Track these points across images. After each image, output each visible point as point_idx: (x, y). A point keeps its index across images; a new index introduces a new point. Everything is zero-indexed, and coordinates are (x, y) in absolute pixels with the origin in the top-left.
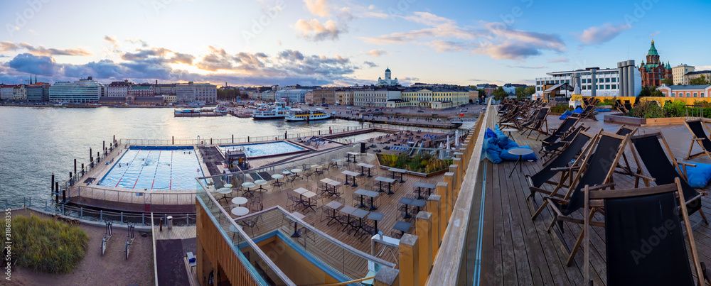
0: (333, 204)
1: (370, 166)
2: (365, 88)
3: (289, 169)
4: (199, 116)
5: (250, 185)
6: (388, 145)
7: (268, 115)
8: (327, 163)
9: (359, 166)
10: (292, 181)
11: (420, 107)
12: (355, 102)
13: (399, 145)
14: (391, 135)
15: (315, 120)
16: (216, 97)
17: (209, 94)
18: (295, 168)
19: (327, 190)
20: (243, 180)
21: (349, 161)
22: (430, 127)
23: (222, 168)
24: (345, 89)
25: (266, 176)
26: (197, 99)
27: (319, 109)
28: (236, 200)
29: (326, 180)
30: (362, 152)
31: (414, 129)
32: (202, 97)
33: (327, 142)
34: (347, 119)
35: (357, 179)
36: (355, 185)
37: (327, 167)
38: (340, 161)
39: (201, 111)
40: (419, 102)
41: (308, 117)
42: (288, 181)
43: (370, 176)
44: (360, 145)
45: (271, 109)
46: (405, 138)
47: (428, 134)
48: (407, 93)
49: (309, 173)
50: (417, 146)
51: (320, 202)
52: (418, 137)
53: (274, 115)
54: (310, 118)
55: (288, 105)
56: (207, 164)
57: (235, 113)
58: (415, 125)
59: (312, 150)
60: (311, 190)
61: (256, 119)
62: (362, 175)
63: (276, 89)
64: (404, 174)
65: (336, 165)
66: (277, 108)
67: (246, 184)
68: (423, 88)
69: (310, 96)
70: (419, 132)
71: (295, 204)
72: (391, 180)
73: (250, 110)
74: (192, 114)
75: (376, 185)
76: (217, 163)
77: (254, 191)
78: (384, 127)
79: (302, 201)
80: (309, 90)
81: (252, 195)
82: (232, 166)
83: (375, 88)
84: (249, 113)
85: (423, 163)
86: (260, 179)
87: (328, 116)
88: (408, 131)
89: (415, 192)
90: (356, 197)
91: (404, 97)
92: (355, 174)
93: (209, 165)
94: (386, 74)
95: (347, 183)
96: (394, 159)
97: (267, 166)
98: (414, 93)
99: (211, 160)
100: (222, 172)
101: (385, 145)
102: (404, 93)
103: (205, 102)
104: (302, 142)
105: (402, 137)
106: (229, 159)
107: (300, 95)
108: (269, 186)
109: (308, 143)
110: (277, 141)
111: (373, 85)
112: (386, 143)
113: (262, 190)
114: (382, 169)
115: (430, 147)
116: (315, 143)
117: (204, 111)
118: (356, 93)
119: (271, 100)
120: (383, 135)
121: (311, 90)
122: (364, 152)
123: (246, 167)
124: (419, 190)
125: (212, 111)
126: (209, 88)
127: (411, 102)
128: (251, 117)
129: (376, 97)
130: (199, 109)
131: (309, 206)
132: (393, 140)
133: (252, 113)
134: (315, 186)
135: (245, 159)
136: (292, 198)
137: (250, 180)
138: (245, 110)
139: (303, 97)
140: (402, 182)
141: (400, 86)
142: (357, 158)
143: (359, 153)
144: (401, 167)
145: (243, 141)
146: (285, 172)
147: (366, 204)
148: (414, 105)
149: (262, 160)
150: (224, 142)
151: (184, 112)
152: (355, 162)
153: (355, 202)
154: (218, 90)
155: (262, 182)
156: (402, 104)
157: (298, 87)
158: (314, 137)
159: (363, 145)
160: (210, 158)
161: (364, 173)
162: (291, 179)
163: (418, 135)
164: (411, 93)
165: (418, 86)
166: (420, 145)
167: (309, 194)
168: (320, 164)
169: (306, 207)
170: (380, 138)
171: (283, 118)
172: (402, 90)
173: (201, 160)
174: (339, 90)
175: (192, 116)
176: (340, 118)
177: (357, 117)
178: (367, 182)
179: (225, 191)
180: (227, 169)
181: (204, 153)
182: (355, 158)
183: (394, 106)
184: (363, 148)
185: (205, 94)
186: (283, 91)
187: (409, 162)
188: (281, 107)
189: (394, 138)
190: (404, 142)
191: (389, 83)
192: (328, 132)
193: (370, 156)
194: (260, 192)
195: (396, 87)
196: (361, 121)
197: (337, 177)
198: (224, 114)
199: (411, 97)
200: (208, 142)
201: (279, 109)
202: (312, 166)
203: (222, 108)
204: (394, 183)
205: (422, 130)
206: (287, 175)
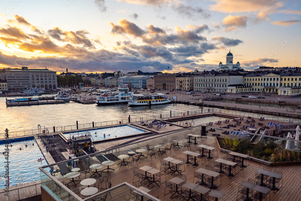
0: (176, 180)
1: (211, 148)
2: (205, 73)
3: (133, 149)
4: (38, 104)
5: (98, 166)
6: (228, 130)
7: (111, 100)
8: (169, 144)
9: (200, 148)
10: (137, 160)
11: (264, 92)
12: (196, 87)
13: (239, 130)
14: (231, 120)
15: (156, 105)
16: (56, 84)
17: (48, 81)
18: (138, 148)
19: (170, 168)
20: (90, 163)
21: (189, 142)
22: (276, 115)
23: (67, 155)
24: (185, 75)
25: (113, 157)
26: (34, 86)
27: (160, 94)
28: (85, 182)
29: (168, 159)
30: (202, 135)
31: (255, 116)
32: (40, 84)
33: (168, 125)
34: (187, 104)
35: (198, 159)
36: (196, 165)
37: (169, 147)
38: (181, 142)
39: (40, 99)
40: (263, 87)
41: (150, 102)
42: (133, 160)
43: (210, 158)
44: (200, 128)
45: (114, 95)
46: (246, 125)
47: (272, 122)
48: (249, 78)
49: (153, 153)
50: (259, 133)
51: (163, 179)
52: (260, 124)
53: (117, 100)
54: (152, 103)
55: (130, 90)
56: (51, 152)
57: (78, 99)
58: (258, 112)
59: (154, 132)
60: (155, 167)
61: (100, 105)
62: (202, 156)
63: (118, 75)
64: (246, 159)
65: (178, 145)
66: (120, 93)
67: (94, 166)
68: (269, 72)
69: (151, 82)
70: (262, 119)
71: (141, 180)
72: (233, 164)
73: (93, 97)
74: (29, 103)
75: (217, 166)
76: (61, 150)
77: (102, 171)
78: (224, 112)
79: (147, 178)
80: (150, 76)
81: (100, 176)
82: (78, 151)
83: (215, 73)
84: (92, 99)
85: (267, 151)
86: (106, 160)
87: (169, 101)
88: (249, 118)
89: (258, 178)
90: (197, 175)
91: (246, 82)
92: (197, 154)
93: (53, 153)
94: (227, 58)
95: (188, 162)
96: (235, 144)
97: (112, 148)
98: (258, 78)
99: (56, 148)
100: (67, 158)
101: (225, 130)
102: (246, 78)
103: (44, 89)
104: (145, 125)
105: (243, 123)
106: (74, 145)
107: (141, 81)
108: (116, 166)
109: (151, 126)
110: (121, 125)
111: (213, 71)
112: (225, 127)
113: (110, 170)
114: (222, 152)
115: (274, 135)
116: (156, 126)
117: (43, 99)
118: (195, 78)
119: (113, 86)
120: (223, 120)
121: (153, 76)
122: (205, 135)
123: (93, 151)
124: (262, 177)
125: (53, 98)
126: (47, 74)
127: (254, 87)
128: (94, 103)
129: (217, 82)
130: (37, 97)
131: (154, 181)
132: (232, 126)
133: (95, 99)
134: (159, 165)
135: (90, 143)
136: (137, 175)
137: (97, 162)
138: (88, 97)
139: (144, 82)
140: (243, 166)
141: (242, 70)
142: (197, 140)
143: (199, 136)
144: (242, 152)
145: (87, 127)
146: (129, 153)
147: (207, 183)
148: (257, 91)
149: (107, 143)
150: (67, 129)
151: (18, 101)
152: (196, 144)
153: (196, 179)
154: (58, 76)
155: (108, 163)
156: (244, 90)
157: (140, 73)
158: (156, 121)
159: (204, 128)
160: (54, 146)
161: (205, 154)
162: (136, 158)
163: (261, 122)
164: (255, 78)
165: (263, 70)
166: (263, 133)
167: (153, 171)
168: (163, 144)
169: (151, 182)
170: (219, 123)
171: (127, 103)
172: (244, 75)
173: (44, 150)
174: (179, 75)
175: (29, 105)
176: (180, 103)
177: (197, 102)
178: (207, 163)
179: (72, 175)
180: (73, 155)
181: (46, 142)
182: (195, 140)
183: (234, 92)
184: (204, 131)
185: (44, 81)
186: (125, 77)
187: (251, 148)
188: (124, 92)
189: (234, 123)
190: (245, 128)
191: (230, 68)
192: (169, 116)
193: (211, 139)
194: (108, 172)
195: (238, 71)
196: (201, 105)
197: (178, 156)
198: (67, 101)
199: (255, 82)
200: (51, 131)
201: (122, 95)
202: (155, 147)
203: (64, 95)
204: (235, 166)
205: (266, 117)
206: (132, 155)
